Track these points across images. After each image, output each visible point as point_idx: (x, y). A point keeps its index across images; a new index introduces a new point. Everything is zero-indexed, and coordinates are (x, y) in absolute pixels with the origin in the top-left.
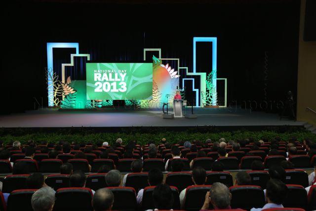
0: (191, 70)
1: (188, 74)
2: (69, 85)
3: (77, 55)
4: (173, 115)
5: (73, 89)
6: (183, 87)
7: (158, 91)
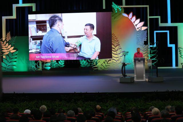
0: (165, 20)
1: (161, 25)
2: (8, 42)
3: (21, 4)
4: (133, 78)
5: (13, 48)
6: (155, 42)
7: (119, 48)
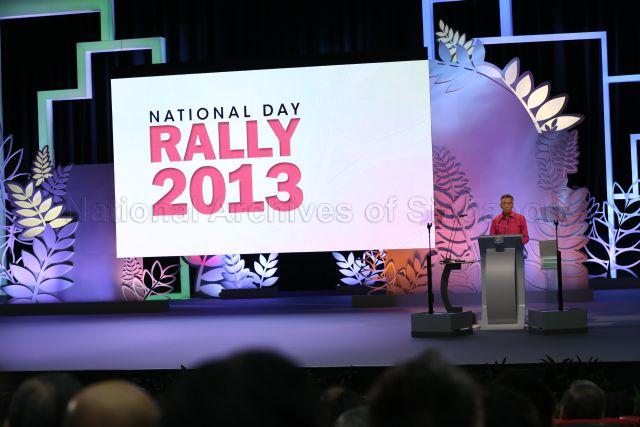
2: (40, 188)
5: (59, 209)
6: (634, 176)
7: (469, 203)
